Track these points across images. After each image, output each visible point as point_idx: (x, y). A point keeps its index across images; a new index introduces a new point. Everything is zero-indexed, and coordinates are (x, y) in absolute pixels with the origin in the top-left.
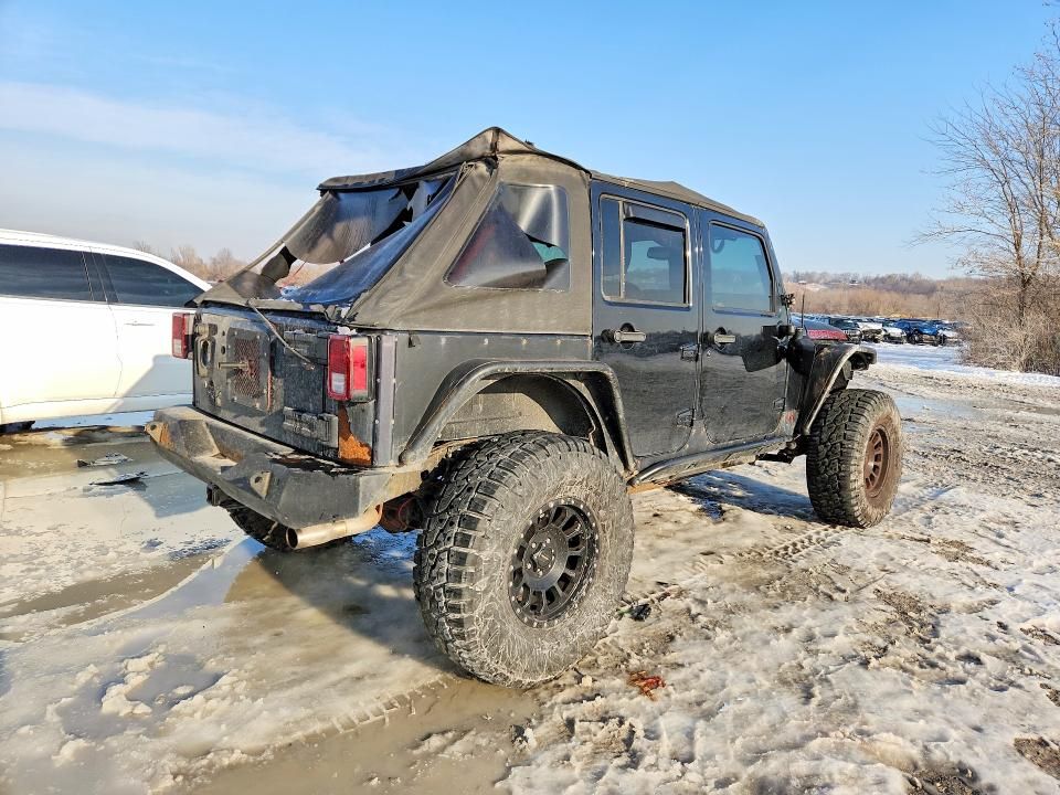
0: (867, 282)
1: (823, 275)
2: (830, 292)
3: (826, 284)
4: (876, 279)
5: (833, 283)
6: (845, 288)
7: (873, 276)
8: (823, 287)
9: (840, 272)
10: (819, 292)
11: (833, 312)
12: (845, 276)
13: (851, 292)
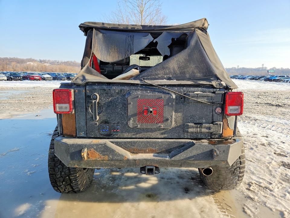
0: (62, 63)
1: (49, 61)
2: (52, 66)
3: (50, 63)
4: (64, 62)
5: (53, 63)
6: (56, 65)
7: (63, 61)
8: (49, 64)
9: (54, 60)
10: (48, 66)
11: (55, 72)
12: (55, 61)
13: (58, 66)
